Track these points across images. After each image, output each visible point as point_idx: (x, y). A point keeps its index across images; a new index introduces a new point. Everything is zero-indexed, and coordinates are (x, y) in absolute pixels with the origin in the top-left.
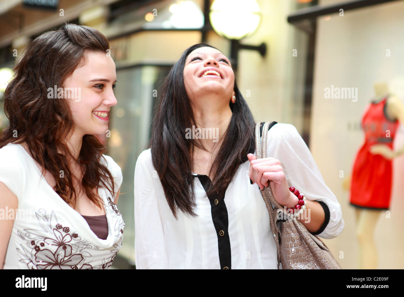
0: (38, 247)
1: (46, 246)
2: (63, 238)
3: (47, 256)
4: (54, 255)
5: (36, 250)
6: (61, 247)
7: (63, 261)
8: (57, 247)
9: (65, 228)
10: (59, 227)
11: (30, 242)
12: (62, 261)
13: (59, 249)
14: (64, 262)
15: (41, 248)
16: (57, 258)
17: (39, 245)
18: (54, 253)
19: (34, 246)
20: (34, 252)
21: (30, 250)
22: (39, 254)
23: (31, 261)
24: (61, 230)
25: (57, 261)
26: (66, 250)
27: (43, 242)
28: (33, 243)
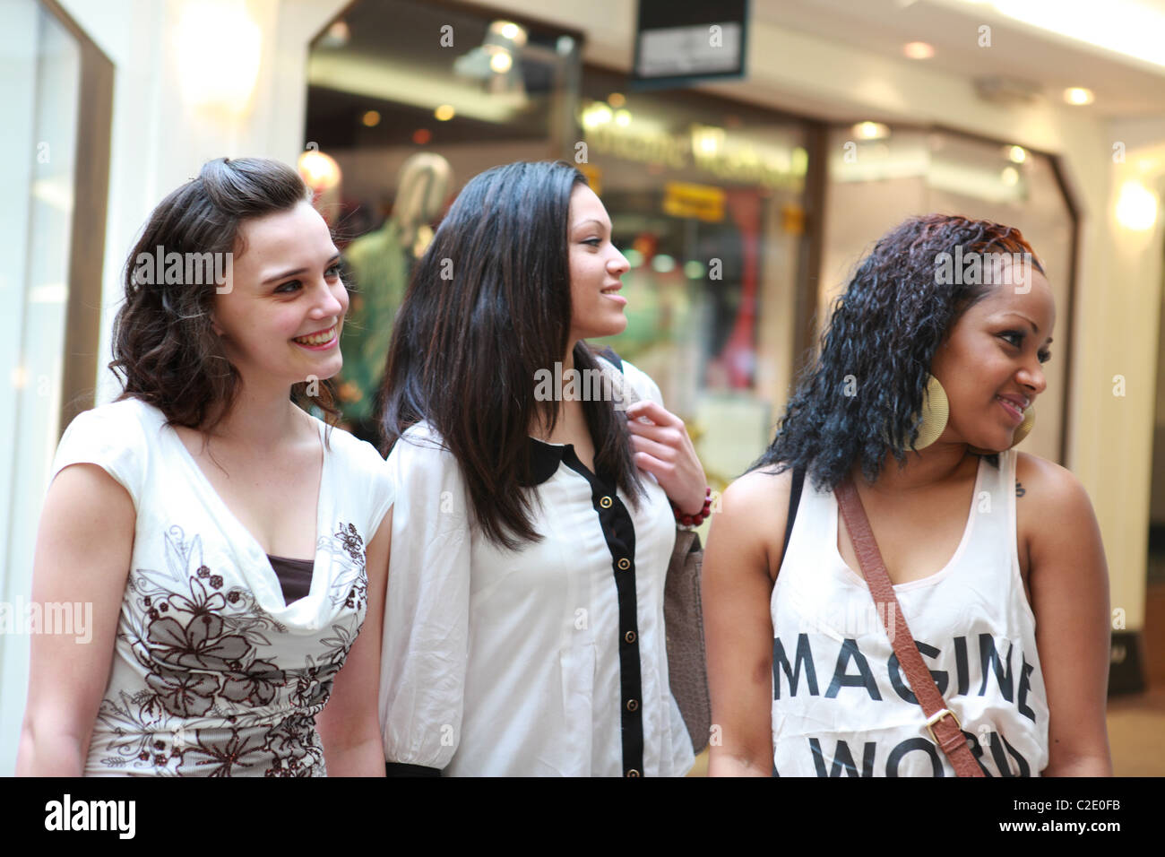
0: (156, 611)
1: (171, 612)
2: (207, 599)
3: (171, 633)
4: (185, 632)
5: (151, 617)
6: (200, 618)
7: (204, 647)
8: (191, 616)
9: (215, 576)
10: (204, 571)
11: (143, 598)
12: (202, 646)
13: (197, 620)
14: (206, 649)
15: (162, 615)
16: (192, 640)
17: (157, 606)
18: (184, 627)
19: (148, 608)
20: (148, 620)
21: (141, 615)
22: (156, 627)
23: (140, 641)
24: (206, 582)
25: (190, 645)
26: (211, 625)
27: (166, 601)
28: (147, 600)
